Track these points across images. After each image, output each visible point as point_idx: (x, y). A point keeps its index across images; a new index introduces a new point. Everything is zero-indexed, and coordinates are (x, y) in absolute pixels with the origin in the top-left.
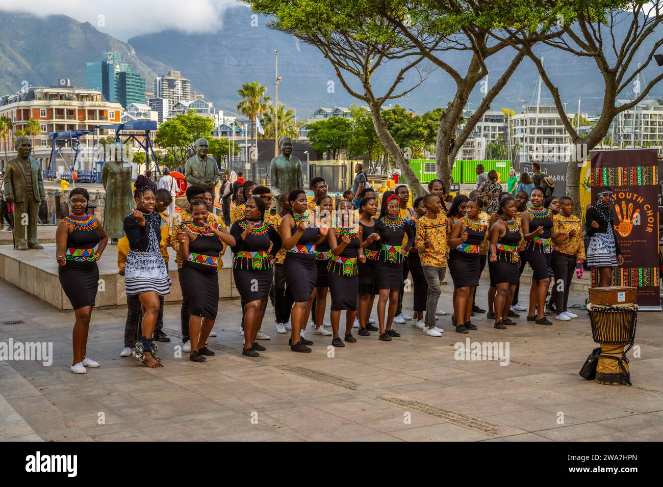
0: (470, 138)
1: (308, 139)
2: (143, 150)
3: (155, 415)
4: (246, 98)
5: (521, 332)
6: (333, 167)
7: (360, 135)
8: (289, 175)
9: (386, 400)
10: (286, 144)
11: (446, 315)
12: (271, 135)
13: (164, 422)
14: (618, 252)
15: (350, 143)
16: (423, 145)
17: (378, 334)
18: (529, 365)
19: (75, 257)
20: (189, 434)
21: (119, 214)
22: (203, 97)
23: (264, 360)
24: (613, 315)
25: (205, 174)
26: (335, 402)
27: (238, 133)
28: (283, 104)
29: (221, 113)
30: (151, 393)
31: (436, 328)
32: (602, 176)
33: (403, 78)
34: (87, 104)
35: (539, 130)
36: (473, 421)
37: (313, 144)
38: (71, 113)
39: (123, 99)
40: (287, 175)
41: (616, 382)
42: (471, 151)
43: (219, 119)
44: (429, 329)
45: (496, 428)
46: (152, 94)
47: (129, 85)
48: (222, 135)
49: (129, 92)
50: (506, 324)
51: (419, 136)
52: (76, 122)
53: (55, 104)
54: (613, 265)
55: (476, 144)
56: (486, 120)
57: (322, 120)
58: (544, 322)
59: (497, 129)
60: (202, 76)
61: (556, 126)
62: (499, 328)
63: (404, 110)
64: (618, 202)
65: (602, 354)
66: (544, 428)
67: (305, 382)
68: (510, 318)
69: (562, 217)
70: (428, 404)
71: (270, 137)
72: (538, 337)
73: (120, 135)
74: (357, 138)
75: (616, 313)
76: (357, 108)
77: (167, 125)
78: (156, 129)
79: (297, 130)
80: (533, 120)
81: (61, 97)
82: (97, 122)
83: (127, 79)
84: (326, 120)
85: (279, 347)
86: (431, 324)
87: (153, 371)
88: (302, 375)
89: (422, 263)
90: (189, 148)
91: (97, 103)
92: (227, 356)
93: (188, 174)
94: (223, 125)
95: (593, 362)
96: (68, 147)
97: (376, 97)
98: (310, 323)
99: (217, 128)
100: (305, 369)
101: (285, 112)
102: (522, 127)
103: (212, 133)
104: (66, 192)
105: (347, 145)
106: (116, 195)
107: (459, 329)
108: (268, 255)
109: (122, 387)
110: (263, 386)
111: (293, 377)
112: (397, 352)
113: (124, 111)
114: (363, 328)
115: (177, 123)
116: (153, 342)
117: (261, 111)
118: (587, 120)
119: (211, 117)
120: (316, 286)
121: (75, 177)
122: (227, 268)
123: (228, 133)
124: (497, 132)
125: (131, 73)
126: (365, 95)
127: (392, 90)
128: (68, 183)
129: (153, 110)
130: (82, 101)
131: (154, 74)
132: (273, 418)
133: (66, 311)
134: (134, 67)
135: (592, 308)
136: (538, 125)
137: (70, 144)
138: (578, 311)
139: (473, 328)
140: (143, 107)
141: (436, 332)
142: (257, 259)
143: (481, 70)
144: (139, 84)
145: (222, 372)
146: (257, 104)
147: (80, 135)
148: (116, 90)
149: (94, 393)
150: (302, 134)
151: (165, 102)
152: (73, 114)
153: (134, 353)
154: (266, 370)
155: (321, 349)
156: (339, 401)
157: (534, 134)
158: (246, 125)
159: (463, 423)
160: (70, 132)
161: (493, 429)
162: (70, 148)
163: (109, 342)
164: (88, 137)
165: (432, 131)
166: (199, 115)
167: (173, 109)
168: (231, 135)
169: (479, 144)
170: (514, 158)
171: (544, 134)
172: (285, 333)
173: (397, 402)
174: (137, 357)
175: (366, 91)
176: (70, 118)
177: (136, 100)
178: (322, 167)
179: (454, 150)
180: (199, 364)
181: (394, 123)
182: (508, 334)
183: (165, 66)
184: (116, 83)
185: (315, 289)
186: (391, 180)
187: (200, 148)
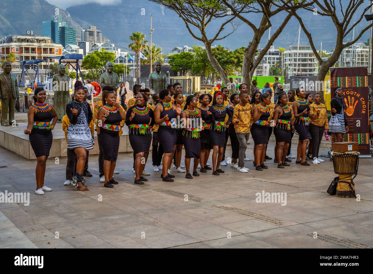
0: (261, 64)
1: (169, 64)
2: (74, 71)
3: (85, 217)
4: (134, 41)
5: (292, 170)
6: (184, 80)
7: (199, 62)
8: (159, 83)
9: (218, 207)
10: (158, 66)
11: (250, 161)
12: (148, 62)
13: (90, 220)
14: (346, 125)
15: (193, 67)
16: (234, 67)
17: (212, 171)
18: (298, 188)
19: (39, 126)
20: (105, 227)
21: (62, 105)
22: (109, 41)
23: (147, 186)
24: (345, 158)
25: (111, 82)
26: (188, 208)
27: (129, 61)
28: (155, 45)
29: (119, 50)
30: (82, 205)
31: (244, 168)
32: (337, 82)
33: (224, 29)
34: (43, 45)
35: (299, 60)
36: (268, 218)
37: (172, 67)
38: (33, 50)
39: (63, 42)
40: (158, 83)
41: (348, 196)
42: (261, 71)
43: (118, 53)
44: (241, 168)
45: (281, 222)
46: (80, 39)
47: (67, 34)
48: (120, 63)
49: (66, 38)
50: (284, 165)
51: (232, 62)
52: (36, 55)
53: (24, 44)
54: (343, 132)
55: (264, 68)
56: (270, 54)
57: (177, 54)
58: (305, 164)
59: (276, 59)
60: (108, 29)
61: (308, 57)
62: (280, 168)
63: (223, 48)
64: (346, 96)
65: (339, 180)
66: (308, 221)
67: (171, 198)
68: (286, 162)
69: (315, 105)
70: (242, 209)
71: (147, 63)
72: (302, 172)
73: (61, 62)
74: (197, 64)
75: (347, 157)
76: (196, 47)
77: (89, 57)
78: (82, 59)
79: (162, 59)
80: (295, 54)
81: (28, 41)
82: (49, 55)
83: (65, 31)
84: (179, 54)
85: (155, 179)
86: (241, 165)
87: (83, 193)
88: (169, 194)
89: (236, 131)
90: (101, 69)
91: (48, 44)
92: (126, 184)
93: (102, 83)
94: (120, 57)
95: (334, 185)
96: (31, 69)
97: (209, 39)
98: (173, 166)
99: (117, 59)
100: (170, 191)
101: (156, 49)
102: (290, 58)
103: (114, 61)
104: (30, 94)
105: (191, 68)
106: (60, 95)
107: (257, 168)
108: (149, 126)
109: (65, 202)
110: (147, 200)
111: (164, 195)
112: (223, 181)
113: (64, 49)
114: (203, 168)
115: (95, 55)
116: (83, 177)
117: (142, 49)
118: (326, 54)
119: (114, 52)
120: (176, 144)
121: (35, 86)
122: (125, 136)
123: (123, 61)
124: (276, 61)
125: (68, 28)
126: (202, 38)
127: (217, 35)
128: (32, 90)
129: (80, 48)
130: (40, 43)
131: (82, 28)
132: (153, 218)
133: (31, 160)
134: (70, 24)
135: (334, 154)
136: (299, 56)
137: (33, 68)
138: (324, 158)
139: (266, 168)
140: (75, 47)
141: (244, 170)
142: (143, 128)
143: (267, 23)
144: (72, 34)
145: (123, 193)
146: (140, 45)
147: (39, 62)
148: (59, 37)
149: (49, 205)
150: (166, 62)
151: (87, 44)
152: (34, 51)
153: (72, 182)
154: (148, 192)
155: (179, 180)
156: (191, 208)
157: (296, 62)
158: (134, 56)
159: (262, 219)
160: (33, 61)
161: (279, 222)
162: (33, 70)
163: (57, 177)
164: (43, 63)
165: (239, 60)
166: (107, 51)
167: (92, 48)
168: (125, 62)
169: (266, 67)
170: (285, 75)
171: (302, 61)
172: (158, 171)
173: (224, 208)
174: (74, 185)
175: (203, 36)
176: (33, 53)
177: (71, 43)
178: (177, 80)
179: (253, 69)
180: (109, 188)
181: (218, 55)
182: (285, 171)
183: (87, 23)
184: (59, 33)
185: (175, 146)
186: (216, 88)
187: (108, 68)
